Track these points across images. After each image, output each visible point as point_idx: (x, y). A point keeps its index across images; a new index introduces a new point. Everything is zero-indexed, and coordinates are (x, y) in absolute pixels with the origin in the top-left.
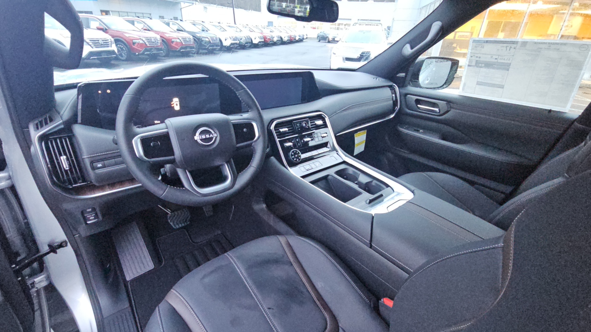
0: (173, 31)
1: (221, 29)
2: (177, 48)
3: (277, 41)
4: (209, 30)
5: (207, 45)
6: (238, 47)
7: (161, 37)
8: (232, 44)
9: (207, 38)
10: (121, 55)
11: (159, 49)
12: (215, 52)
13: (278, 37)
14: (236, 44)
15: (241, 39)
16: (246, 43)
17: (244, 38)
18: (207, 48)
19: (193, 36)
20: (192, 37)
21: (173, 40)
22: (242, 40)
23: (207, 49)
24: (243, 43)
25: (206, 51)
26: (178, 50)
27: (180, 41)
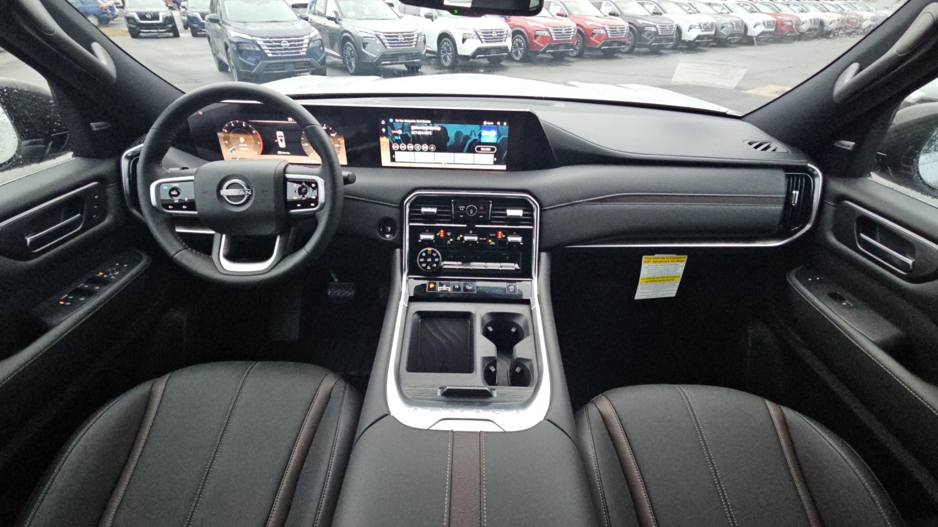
0: (602, 15)
1: (690, 9)
2: (598, 44)
3: (810, 30)
4: (665, 12)
5: (652, 38)
6: (710, 42)
7: (578, 25)
8: (699, 37)
9: (655, 26)
10: (516, 53)
11: (567, 46)
12: (661, 51)
13: (814, 21)
14: (709, 37)
15: (723, 27)
16: (731, 35)
17: (730, 26)
18: (648, 43)
19: (630, 23)
20: (627, 25)
21: (595, 31)
22: (724, 29)
23: (649, 46)
24: (725, 35)
25: (647, 49)
26: (598, 47)
27: (605, 33)
